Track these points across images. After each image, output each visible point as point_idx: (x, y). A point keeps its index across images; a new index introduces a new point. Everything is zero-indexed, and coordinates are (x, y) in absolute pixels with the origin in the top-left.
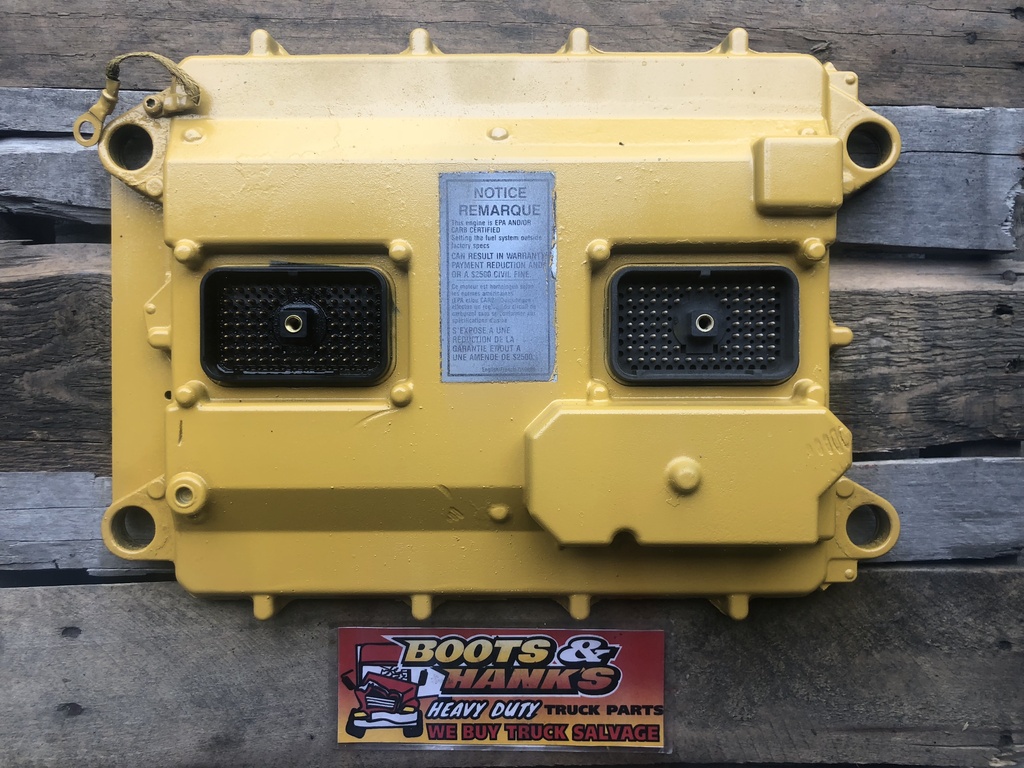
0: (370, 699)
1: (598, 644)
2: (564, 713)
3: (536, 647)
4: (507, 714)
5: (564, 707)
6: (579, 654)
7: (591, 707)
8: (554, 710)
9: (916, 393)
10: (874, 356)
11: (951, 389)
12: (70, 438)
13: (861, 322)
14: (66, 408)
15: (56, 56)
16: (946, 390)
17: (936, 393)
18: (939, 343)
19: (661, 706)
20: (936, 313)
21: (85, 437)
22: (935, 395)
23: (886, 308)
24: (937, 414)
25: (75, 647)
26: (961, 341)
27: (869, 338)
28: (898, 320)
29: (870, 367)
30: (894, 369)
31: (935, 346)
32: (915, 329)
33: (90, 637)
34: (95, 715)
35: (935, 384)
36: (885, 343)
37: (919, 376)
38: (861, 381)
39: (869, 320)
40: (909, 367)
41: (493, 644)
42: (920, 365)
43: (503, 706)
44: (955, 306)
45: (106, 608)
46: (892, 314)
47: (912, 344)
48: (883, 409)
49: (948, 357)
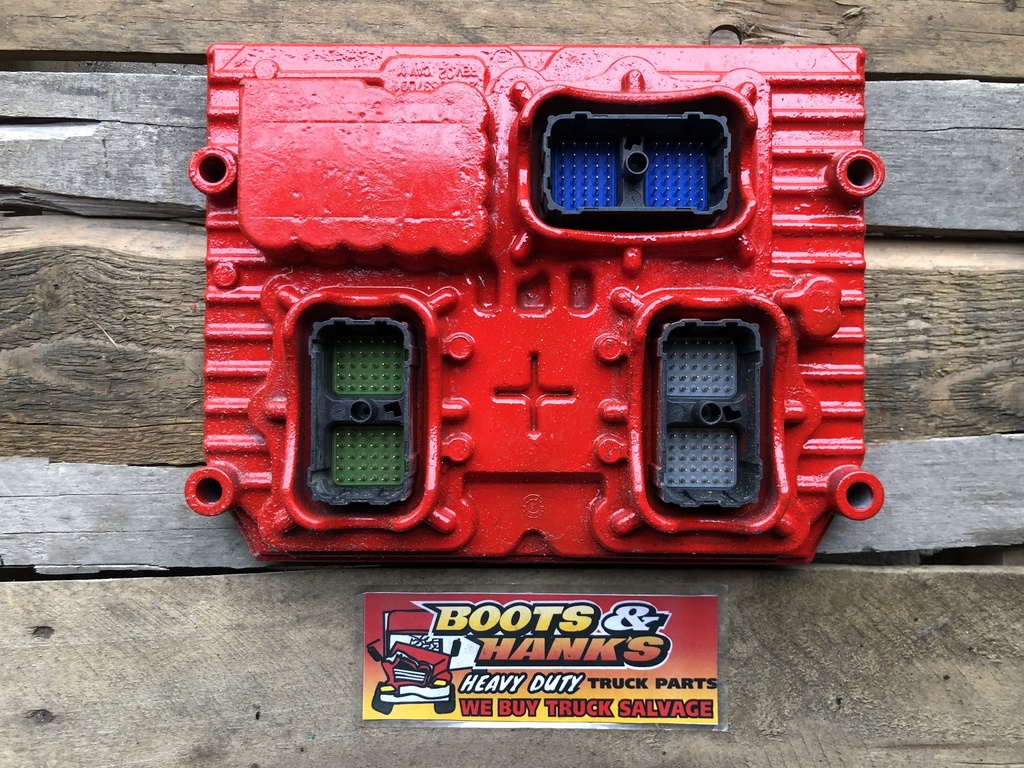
0: (398, 671)
1: (646, 610)
2: (609, 687)
3: (579, 614)
4: (547, 688)
5: (609, 680)
6: (625, 622)
7: (638, 680)
8: (598, 684)
9: (958, 378)
10: (913, 339)
11: (996, 374)
12: (47, 421)
13: (898, 303)
14: (45, 389)
15: (46, 17)
16: (990, 376)
17: (981, 379)
18: (983, 325)
19: (715, 680)
20: (978, 293)
21: (64, 420)
22: (980, 380)
23: (924, 288)
24: (981, 402)
25: (47, 648)
26: (1006, 323)
27: (906, 320)
28: (937, 300)
29: (908, 350)
30: (934, 353)
31: (977, 329)
32: (956, 310)
33: (62, 637)
34: (66, 723)
35: (978, 369)
36: (924, 325)
37: (962, 361)
38: (899, 366)
39: (906, 301)
40: (951, 351)
41: (532, 611)
42: (962, 349)
43: (542, 679)
44: (999, 286)
45: (81, 606)
46: (931, 294)
47: (952, 326)
48: (922, 396)
49: (992, 340)
